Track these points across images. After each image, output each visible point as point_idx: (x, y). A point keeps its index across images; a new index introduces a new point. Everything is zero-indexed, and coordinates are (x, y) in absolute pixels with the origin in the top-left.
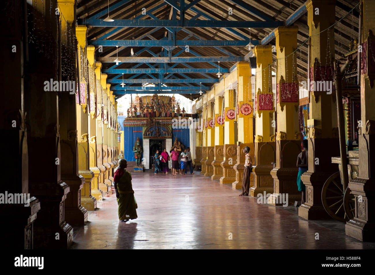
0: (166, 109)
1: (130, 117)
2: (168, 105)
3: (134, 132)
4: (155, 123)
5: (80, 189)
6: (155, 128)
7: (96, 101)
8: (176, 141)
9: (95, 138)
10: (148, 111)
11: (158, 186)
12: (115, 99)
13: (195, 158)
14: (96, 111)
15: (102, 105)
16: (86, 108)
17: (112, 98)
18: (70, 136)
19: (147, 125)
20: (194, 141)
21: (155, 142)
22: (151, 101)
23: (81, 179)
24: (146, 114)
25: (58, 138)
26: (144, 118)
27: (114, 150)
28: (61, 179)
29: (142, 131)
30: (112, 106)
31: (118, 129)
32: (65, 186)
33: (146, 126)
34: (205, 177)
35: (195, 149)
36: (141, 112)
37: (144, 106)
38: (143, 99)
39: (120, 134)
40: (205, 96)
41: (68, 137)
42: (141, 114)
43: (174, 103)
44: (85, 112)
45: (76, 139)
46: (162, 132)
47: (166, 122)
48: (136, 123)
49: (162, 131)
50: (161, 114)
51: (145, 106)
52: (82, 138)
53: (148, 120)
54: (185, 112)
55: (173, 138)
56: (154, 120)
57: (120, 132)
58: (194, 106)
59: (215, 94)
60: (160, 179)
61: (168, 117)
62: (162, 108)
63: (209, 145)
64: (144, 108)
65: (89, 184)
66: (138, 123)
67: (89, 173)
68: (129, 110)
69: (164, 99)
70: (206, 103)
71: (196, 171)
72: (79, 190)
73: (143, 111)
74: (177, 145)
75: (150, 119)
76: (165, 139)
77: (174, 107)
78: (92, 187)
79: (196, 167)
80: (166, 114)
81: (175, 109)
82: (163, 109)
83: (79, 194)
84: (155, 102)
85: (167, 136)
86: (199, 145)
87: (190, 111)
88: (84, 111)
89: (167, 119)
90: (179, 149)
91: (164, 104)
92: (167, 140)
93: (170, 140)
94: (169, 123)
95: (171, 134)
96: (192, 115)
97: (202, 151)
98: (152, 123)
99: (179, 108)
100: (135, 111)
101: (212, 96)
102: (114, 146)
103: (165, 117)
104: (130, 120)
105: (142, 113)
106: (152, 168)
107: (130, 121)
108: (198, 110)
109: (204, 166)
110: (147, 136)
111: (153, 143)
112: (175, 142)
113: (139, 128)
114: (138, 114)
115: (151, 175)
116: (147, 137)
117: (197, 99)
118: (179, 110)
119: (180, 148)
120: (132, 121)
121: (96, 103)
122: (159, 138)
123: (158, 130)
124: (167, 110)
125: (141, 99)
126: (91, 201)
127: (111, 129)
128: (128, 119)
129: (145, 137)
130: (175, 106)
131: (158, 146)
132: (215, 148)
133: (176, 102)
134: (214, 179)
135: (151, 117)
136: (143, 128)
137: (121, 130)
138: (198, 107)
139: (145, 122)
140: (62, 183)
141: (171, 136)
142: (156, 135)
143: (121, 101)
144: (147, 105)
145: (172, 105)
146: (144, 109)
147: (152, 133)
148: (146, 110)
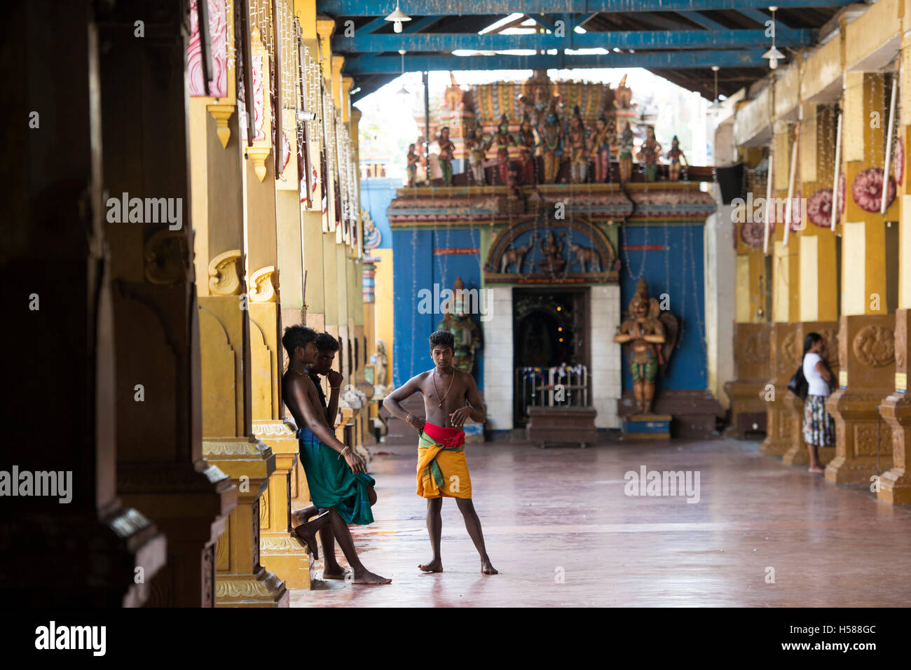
0: (589, 145)
1: (421, 184)
2: (600, 125)
3: (438, 253)
4: (542, 210)
5: (214, 539)
6: (539, 236)
7: (276, 93)
8: (637, 294)
9: (275, 277)
10: (503, 153)
11: (573, 512)
12: (354, 98)
13: (730, 375)
14: (277, 143)
15: (302, 116)
16: (233, 121)
17: (339, 87)
18: (160, 262)
19: (500, 221)
20: (726, 296)
21: (536, 301)
22: (518, 106)
23: (219, 489)
24: (497, 167)
25: (101, 263)
26: (487, 189)
27: (349, 341)
28: (120, 492)
29: (478, 247)
30: (340, 127)
31: (364, 243)
32: (141, 536)
33: (496, 226)
34: (786, 468)
35: (730, 333)
36: (472, 160)
37: (488, 134)
38: (482, 98)
39: (371, 263)
40: (788, 76)
41: (145, 262)
42: (474, 169)
43: (625, 116)
44: (225, 141)
45: (190, 278)
46: (574, 254)
47: (594, 204)
48: (450, 211)
49: (575, 248)
50: (569, 167)
51: (491, 129)
52: (215, 272)
53: (506, 195)
54: (681, 158)
55: (622, 281)
56: (535, 197)
57: (374, 254)
58: (723, 130)
59: (843, 64)
60: (570, 478)
61: (600, 181)
62: (571, 141)
63: (809, 312)
64: (487, 139)
65: (248, 509)
66: (458, 211)
67: (252, 452)
68: (416, 153)
69: (579, 97)
70: (795, 111)
71: (739, 439)
72: (208, 545)
73: (481, 154)
74: (646, 315)
75: (517, 193)
76: (589, 289)
77: (629, 136)
78: (264, 524)
79: (735, 420)
80: (591, 169)
81: (632, 145)
82: (577, 145)
83: (205, 564)
84: (540, 113)
85: (595, 271)
86: (751, 317)
87: (705, 151)
88: (224, 133)
89: (595, 193)
90: (653, 333)
91: (580, 120)
92: (597, 291)
93: (613, 292)
94: (608, 212)
95: (614, 262)
96: (719, 170)
97: (767, 342)
98: (526, 211)
99: (654, 137)
100: (445, 154)
101: (827, 75)
102: (351, 319)
103: (586, 181)
104: (420, 197)
105: (479, 163)
106: (529, 426)
107: (420, 203)
108: (743, 146)
109: (782, 418)
110: (499, 271)
111: (527, 305)
112: (635, 304)
113: (462, 233)
114: (459, 168)
115: (520, 459)
116: (502, 275)
117: (740, 94)
118: (651, 149)
119: (658, 331)
120: (430, 203)
121: (275, 102)
122: (559, 282)
123: (555, 243)
124: (596, 149)
125: (468, 100)
126: (259, 598)
127: (339, 241)
128: (412, 194)
129: (494, 276)
130: (634, 129)
131: (552, 321)
132: (844, 327)
133: (638, 112)
134: (840, 481)
135: (519, 181)
136: (483, 234)
137: (381, 246)
138: (744, 132)
139: (492, 205)
140: (121, 513)
141: (616, 274)
142: (545, 269)
143: (378, 110)
144: (499, 127)
145: (620, 127)
146: (488, 146)
147: (524, 256)
148: (495, 148)
